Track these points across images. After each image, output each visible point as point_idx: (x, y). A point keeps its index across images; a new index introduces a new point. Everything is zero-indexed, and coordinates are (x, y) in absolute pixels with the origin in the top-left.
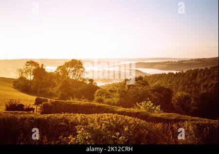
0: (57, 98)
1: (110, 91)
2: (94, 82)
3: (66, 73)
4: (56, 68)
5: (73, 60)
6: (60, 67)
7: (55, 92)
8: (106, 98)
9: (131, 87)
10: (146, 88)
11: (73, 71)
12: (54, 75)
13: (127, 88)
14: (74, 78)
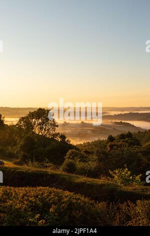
0: (18, 160)
1: (86, 152)
2: (66, 140)
3: (30, 126)
4: (18, 119)
5: (40, 109)
6: (23, 118)
7: (15, 152)
8: (80, 161)
9: (115, 147)
10: (134, 149)
11: (40, 124)
12: (15, 128)
13: (109, 149)
14: (40, 134)
